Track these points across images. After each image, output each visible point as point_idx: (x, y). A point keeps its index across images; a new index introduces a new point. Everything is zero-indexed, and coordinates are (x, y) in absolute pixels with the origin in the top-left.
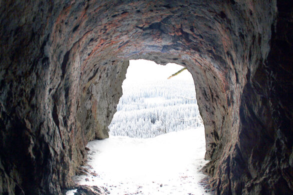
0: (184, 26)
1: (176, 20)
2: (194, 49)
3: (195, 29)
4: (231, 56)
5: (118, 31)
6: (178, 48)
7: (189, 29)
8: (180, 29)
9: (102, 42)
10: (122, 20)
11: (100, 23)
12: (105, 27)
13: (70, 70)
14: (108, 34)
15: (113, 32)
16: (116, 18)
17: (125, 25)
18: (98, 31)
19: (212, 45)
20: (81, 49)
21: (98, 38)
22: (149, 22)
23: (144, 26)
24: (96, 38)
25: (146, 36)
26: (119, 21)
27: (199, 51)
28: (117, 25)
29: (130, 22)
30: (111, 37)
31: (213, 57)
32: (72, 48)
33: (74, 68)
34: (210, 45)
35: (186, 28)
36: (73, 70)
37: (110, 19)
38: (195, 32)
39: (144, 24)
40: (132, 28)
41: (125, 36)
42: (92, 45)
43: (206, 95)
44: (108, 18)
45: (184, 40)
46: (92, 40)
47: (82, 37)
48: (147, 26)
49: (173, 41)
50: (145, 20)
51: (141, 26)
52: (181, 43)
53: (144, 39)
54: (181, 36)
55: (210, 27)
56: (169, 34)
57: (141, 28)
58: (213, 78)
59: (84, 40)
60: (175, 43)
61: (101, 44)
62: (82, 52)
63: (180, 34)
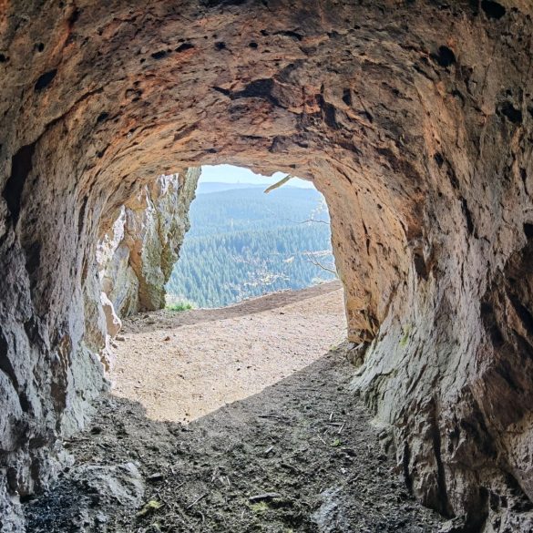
0: (329, 90)
1: (311, 72)
2: (343, 145)
3: (354, 98)
4: (450, 165)
5: (171, 96)
6: (306, 142)
7: (342, 96)
8: (317, 96)
9: (133, 123)
10: (180, 69)
11: (121, 72)
12: (137, 83)
13: (39, 198)
14: (146, 104)
15: (158, 100)
16: (165, 62)
17: (187, 83)
18: (117, 94)
19: (394, 137)
20: (73, 140)
21: (120, 113)
22: (246, 76)
23: (232, 87)
24: (114, 113)
25: (238, 114)
26: (172, 71)
27: (354, 150)
28: (166, 81)
29: (199, 75)
30: (155, 111)
31: (389, 165)
32: (40, 138)
33: (53, 191)
34: (387, 136)
35: (334, 94)
36: (50, 196)
37: (145, 63)
38: (355, 105)
39: (235, 82)
40: (204, 92)
41: (190, 110)
42: (106, 130)
43: (353, 238)
44: (143, 61)
45: (324, 124)
46: (103, 117)
47: (74, 109)
48: (239, 87)
49: (298, 127)
50: (236, 71)
51: (226, 86)
52: (316, 130)
53: (232, 121)
54: (318, 114)
55: (396, 92)
56: (291, 109)
57: (226, 92)
58: (376, 207)
59: (78, 115)
60: (302, 132)
61: (129, 128)
62: (78, 146)
63: (317, 109)
